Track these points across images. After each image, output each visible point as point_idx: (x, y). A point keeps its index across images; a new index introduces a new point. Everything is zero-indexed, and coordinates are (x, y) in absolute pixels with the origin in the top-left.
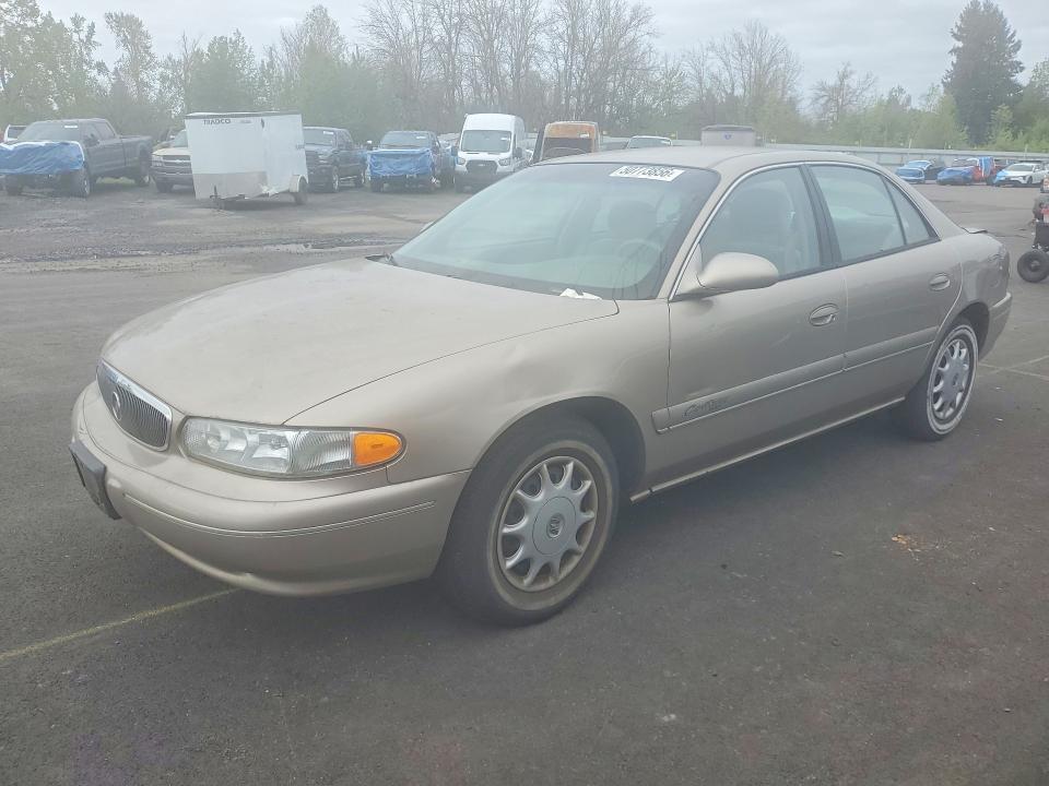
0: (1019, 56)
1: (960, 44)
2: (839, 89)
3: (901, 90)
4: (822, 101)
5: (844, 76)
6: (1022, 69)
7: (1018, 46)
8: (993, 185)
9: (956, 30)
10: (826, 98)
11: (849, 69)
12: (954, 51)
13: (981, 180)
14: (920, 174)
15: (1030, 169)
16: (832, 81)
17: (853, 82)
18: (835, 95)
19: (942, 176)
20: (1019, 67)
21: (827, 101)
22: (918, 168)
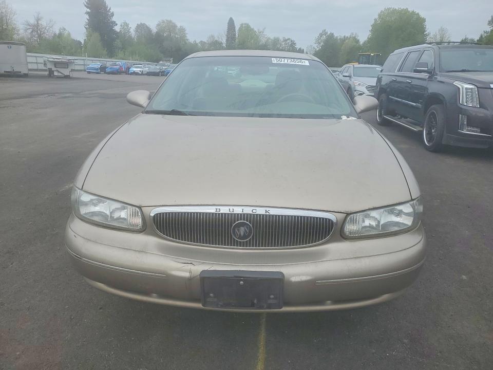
0: (114, 19)
1: (89, 10)
2: (37, 26)
3: (65, 29)
4: (30, 31)
5: (38, 20)
6: (116, 25)
7: (113, 15)
8: (128, 74)
9: (85, 3)
10: (31, 30)
11: (40, 16)
12: (87, 13)
13: (123, 72)
14: (97, 69)
15: (140, 68)
16: (32, 21)
17: (43, 23)
18: (36, 28)
19: (108, 70)
20: (114, 24)
21: (32, 32)
22: (96, 66)
